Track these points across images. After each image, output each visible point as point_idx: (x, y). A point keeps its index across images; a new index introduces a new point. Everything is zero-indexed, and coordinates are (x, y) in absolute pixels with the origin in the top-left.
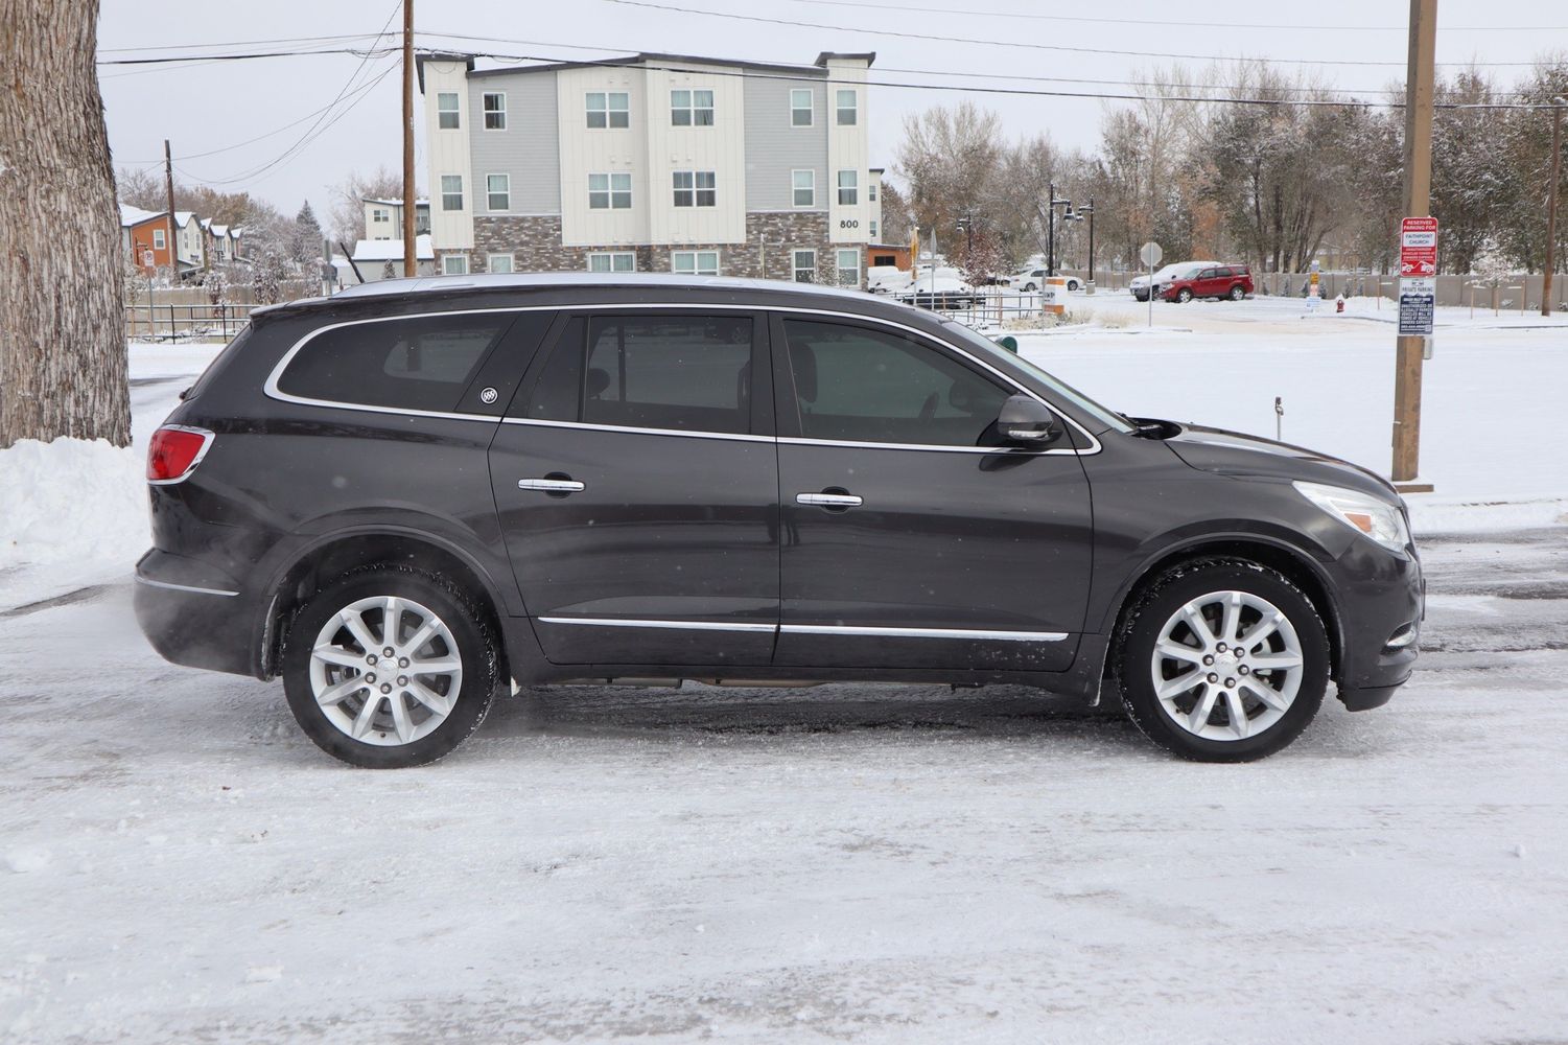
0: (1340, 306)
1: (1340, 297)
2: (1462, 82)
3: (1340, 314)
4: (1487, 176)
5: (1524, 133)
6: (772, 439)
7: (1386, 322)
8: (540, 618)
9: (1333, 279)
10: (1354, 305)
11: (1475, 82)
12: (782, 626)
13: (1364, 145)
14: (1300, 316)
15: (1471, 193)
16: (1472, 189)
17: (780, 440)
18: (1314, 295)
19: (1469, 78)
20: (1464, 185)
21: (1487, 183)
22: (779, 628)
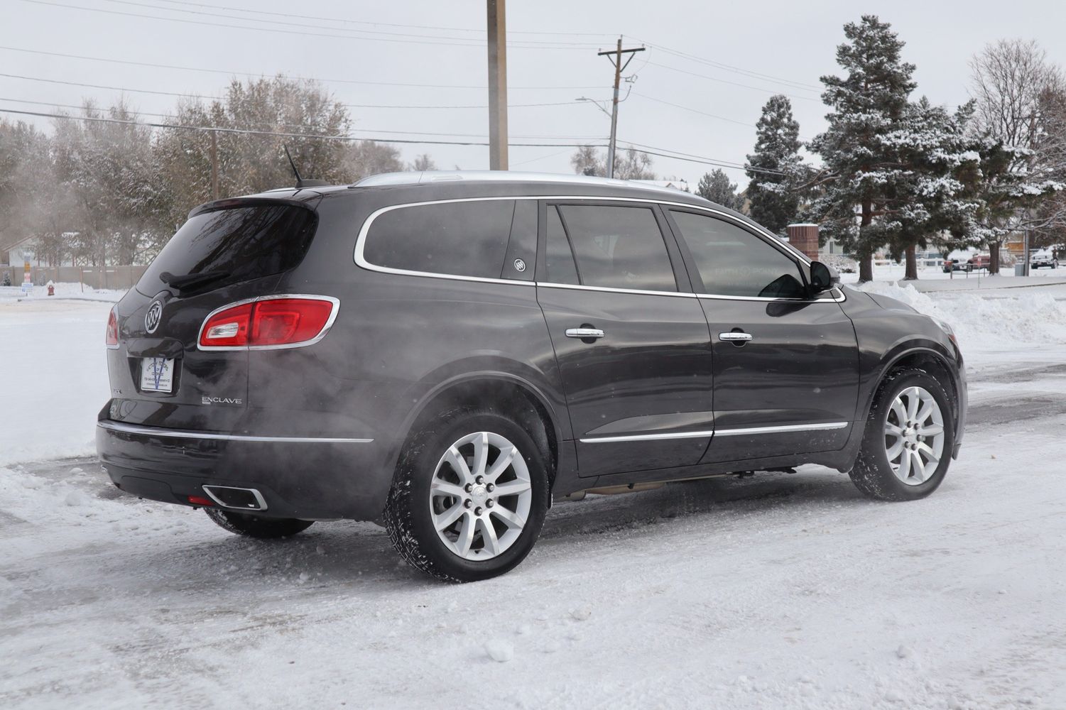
0: (51, 290)
1: (50, 283)
2: (113, 111)
3: (51, 297)
4: (148, 188)
5: (175, 154)
6: (694, 295)
7: (100, 301)
8: (581, 440)
9: (14, 270)
10: (62, 289)
11: (124, 114)
12: (716, 432)
13: (38, 160)
14: (17, 300)
15: (135, 200)
16: (134, 197)
17: (699, 296)
18: (26, 283)
19: (118, 110)
20: (128, 195)
21: (148, 193)
22: (714, 433)
